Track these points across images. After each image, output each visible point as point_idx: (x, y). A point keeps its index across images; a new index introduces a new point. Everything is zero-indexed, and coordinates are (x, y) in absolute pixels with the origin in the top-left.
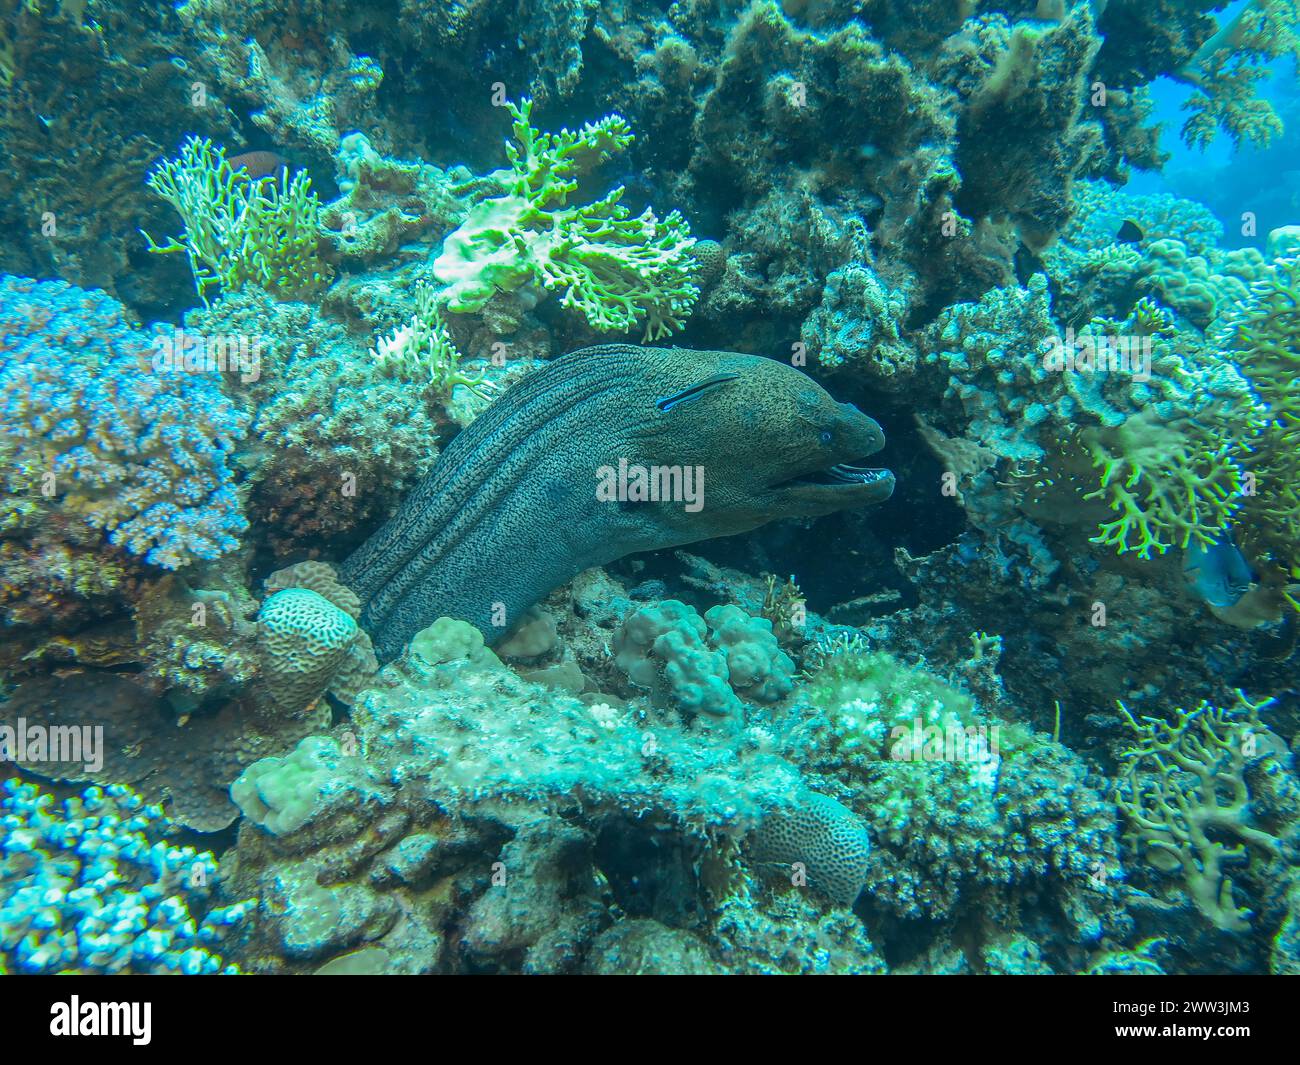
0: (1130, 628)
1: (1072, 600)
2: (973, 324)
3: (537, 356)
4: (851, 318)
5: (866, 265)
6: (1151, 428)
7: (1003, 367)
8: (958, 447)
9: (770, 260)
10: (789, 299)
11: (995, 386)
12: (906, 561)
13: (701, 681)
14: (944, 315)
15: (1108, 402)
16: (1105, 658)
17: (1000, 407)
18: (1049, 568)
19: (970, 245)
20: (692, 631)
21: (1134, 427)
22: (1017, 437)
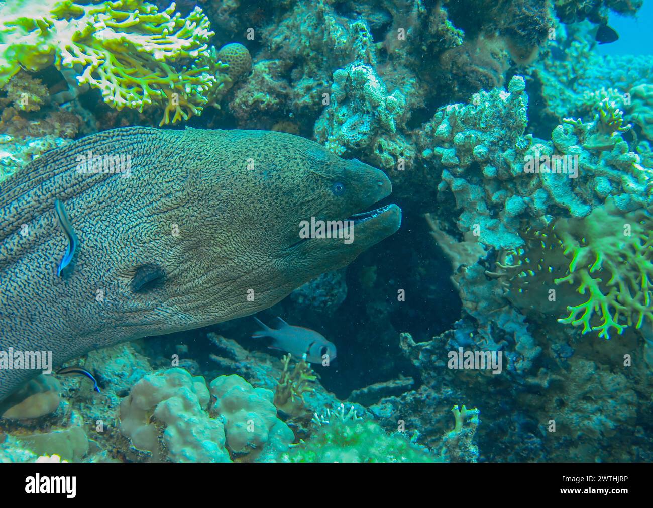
0: (600, 410)
1: (552, 383)
2: (463, 122)
3: (62, 135)
4: (354, 112)
5: (368, 63)
6: (612, 218)
7: (488, 161)
8: (465, 250)
9: (294, 66)
10: (307, 99)
11: (482, 181)
12: (410, 346)
13: (196, 445)
14: (438, 114)
15: (577, 194)
16: (580, 437)
17: (486, 199)
18: (532, 353)
19: (465, 56)
20: (194, 398)
21: (598, 218)
22: (501, 228)
